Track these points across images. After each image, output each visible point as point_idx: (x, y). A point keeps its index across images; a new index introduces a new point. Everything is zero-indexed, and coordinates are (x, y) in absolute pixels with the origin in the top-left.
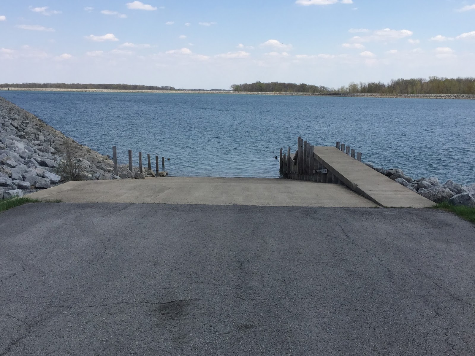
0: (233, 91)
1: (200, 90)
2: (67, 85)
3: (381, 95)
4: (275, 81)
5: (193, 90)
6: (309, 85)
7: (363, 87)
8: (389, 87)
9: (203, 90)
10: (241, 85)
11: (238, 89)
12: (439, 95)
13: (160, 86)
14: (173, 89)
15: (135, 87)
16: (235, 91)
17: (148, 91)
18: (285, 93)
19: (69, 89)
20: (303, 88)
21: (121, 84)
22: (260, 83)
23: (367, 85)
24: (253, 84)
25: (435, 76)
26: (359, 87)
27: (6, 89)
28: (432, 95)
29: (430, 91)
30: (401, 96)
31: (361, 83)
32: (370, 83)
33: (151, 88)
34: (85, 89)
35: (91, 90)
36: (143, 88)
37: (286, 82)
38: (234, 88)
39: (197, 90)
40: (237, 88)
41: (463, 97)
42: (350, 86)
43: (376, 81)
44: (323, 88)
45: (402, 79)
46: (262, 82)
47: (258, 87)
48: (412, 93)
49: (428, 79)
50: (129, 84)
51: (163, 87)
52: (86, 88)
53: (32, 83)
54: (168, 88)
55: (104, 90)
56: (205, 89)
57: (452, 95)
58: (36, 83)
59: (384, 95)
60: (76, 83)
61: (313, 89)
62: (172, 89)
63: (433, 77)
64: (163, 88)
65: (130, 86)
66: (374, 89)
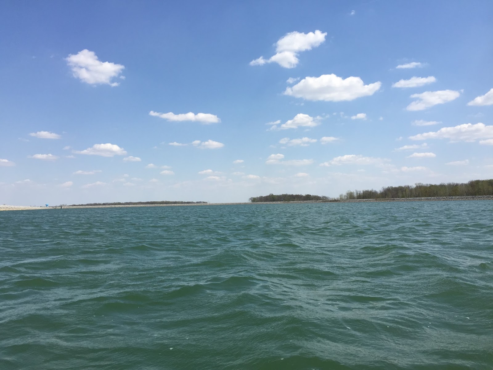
0: (251, 202)
3: (376, 200)
4: (285, 193)
6: (313, 196)
7: (358, 194)
8: (381, 193)
10: (257, 197)
11: (256, 200)
16: (253, 202)
18: (293, 202)
20: (308, 198)
23: (362, 192)
24: (267, 196)
25: (420, 183)
26: (355, 195)
28: (422, 198)
30: (394, 200)
31: (357, 191)
32: (364, 191)
37: (294, 194)
38: (252, 200)
40: (254, 200)
42: (347, 194)
43: (370, 189)
44: (325, 197)
45: (391, 187)
47: (272, 198)
48: (404, 197)
57: (441, 198)
63: (418, 184)
66: (368, 195)
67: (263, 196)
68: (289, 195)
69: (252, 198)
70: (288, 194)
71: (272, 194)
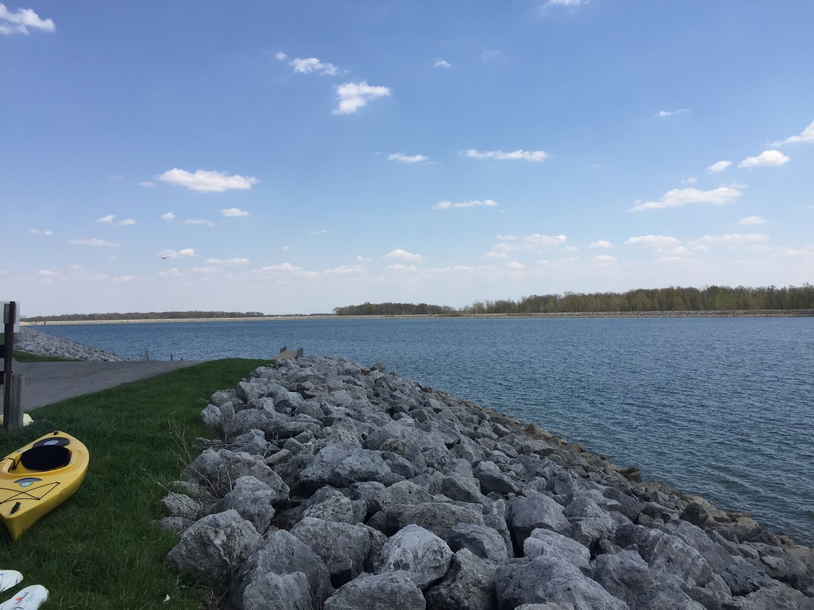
0: (336, 315)
1: (296, 315)
2: (122, 315)
3: (509, 315)
4: (388, 302)
5: (288, 316)
6: (429, 305)
7: (489, 306)
8: (519, 305)
9: (301, 315)
10: (346, 307)
11: (343, 312)
12: (572, 313)
13: (244, 311)
14: (262, 315)
15: (211, 315)
16: (339, 315)
17: (228, 318)
18: (398, 316)
19: (125, 321)
20: (422, 309)
21: (193, 312)
22: (369, 304)
23: (494, 303)
24: (361, 306)
25: (570, 292)
26: (485, 306)
27: (41, 323)
28: (565, 313)
29: (565, 308)
30: (531, 315)
31: (487, 302)
32: (497, 301)
33: (232, 315)
34: (145, 320)
35: (154, 320)
36: (222, 315)
37: (402, 303)
38: (337, 311)
39: (293, 316)
40: (341, 312)
41: (598, 315)
42: (475, 305)
43: (505, 299)
44: (448, 308)
45: (535, 296)
46: (371, 303)
47: (367, 309)
48: (545, 311)
49: (563, 295)
50: (204, 311)
51: (248, 313)
52: (147, 318)
53: (74, 315)
54: (255, 314)
55: (170, 320)
56: (303, 314)
57: (586, 313)
58: (79, 314)
59: (512, 315)
60: (133, 312)
61: (435, 310)
62: (260, 315)
63: (568, 292)
64: (249, 315)
65: (205, 313)
66: (503, 308)
67: (355, 305)
68: (395, 305)
69: (337, 308)
70: (393, 303)
71: (368, 303)
